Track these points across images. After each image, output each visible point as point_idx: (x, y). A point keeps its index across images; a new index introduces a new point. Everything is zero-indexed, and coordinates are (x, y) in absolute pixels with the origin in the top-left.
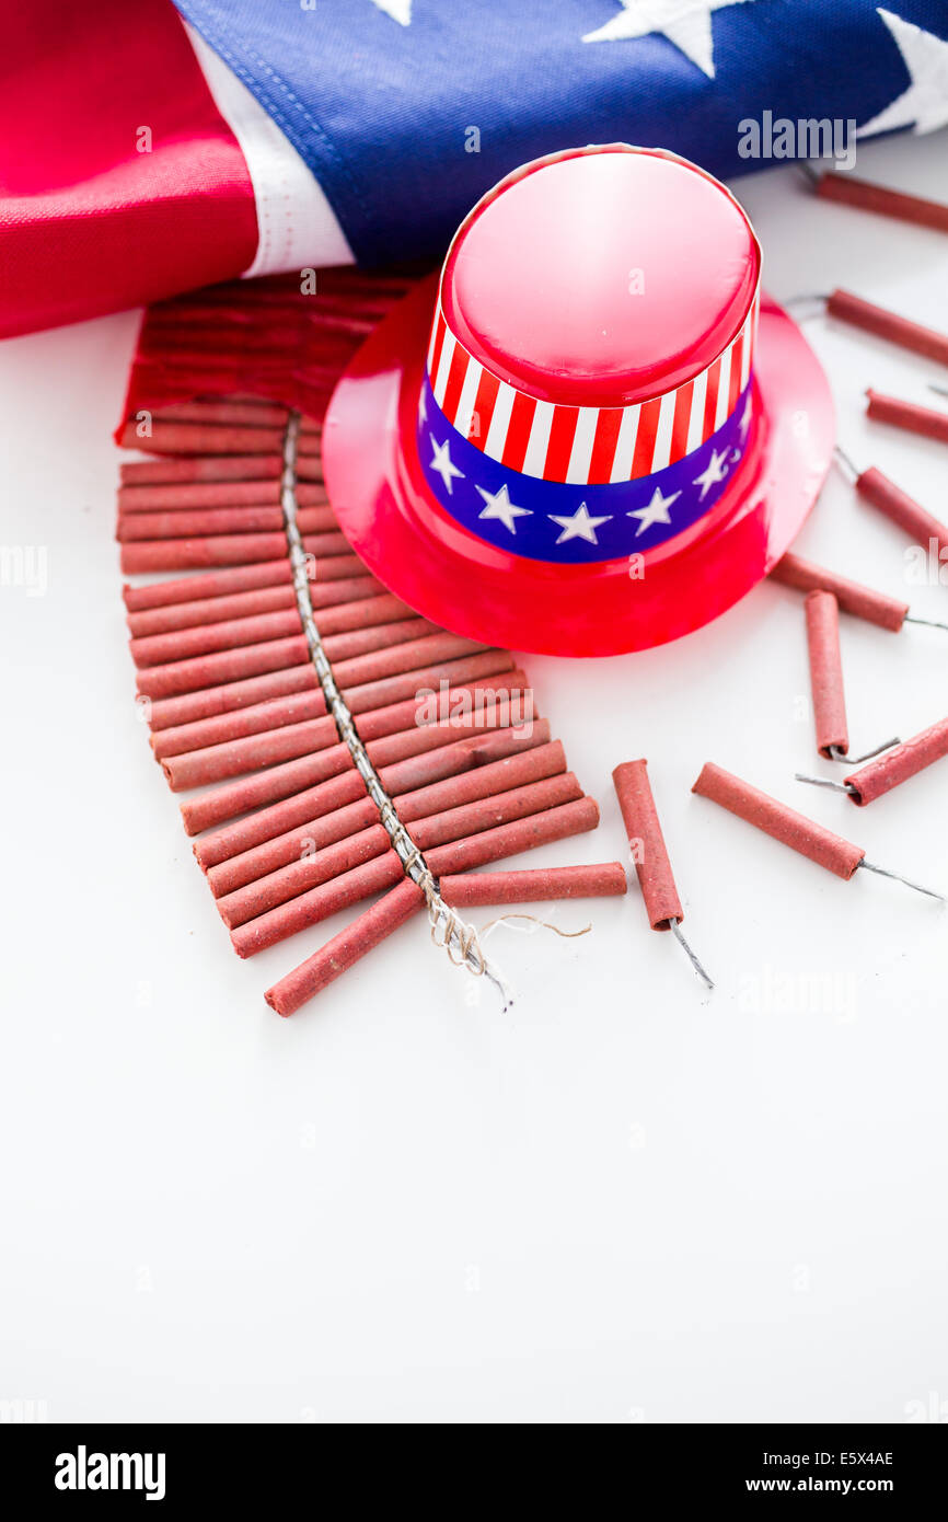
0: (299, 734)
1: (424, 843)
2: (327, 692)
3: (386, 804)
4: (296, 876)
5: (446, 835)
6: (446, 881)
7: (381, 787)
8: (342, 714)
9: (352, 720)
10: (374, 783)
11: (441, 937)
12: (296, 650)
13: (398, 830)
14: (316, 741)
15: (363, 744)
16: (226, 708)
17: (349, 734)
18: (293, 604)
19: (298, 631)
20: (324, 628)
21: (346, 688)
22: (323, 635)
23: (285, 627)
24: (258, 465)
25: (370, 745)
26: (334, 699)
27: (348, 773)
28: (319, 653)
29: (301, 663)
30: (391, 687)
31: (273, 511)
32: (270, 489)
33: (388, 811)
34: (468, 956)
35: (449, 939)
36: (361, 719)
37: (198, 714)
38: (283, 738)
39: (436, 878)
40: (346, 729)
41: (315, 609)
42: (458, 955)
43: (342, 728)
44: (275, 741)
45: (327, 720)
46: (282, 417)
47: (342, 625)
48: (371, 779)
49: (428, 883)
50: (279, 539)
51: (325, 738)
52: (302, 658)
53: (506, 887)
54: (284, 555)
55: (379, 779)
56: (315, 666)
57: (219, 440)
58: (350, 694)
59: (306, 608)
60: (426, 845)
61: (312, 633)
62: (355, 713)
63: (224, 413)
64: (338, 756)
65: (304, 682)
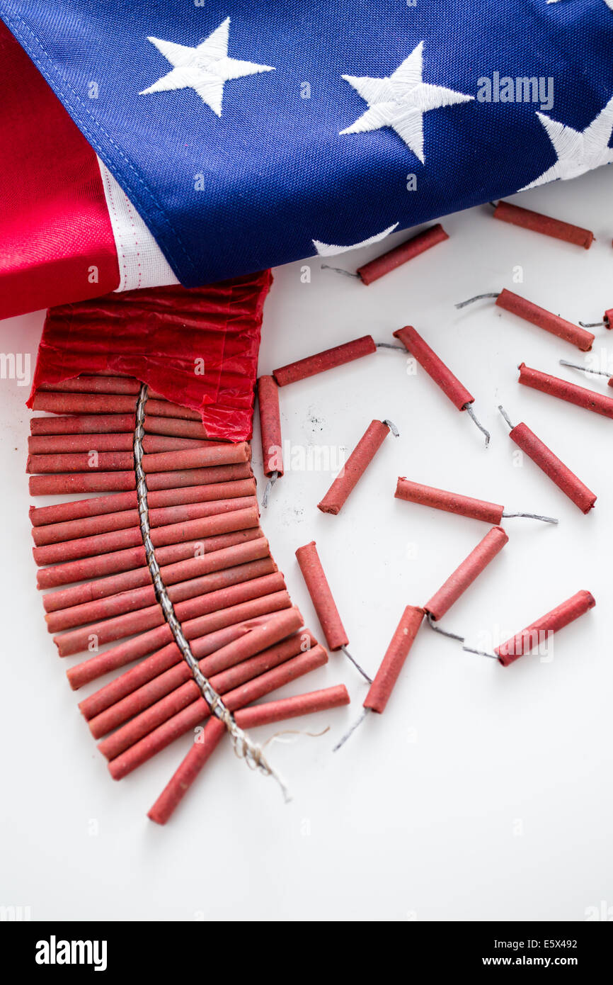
0: (139, 618)
1: (223, 691)
2: (157, 586)
3: (195, 666)
5: (235, 684)
6: (239, 714)
7: (192, 655)
8: (167, 603)
9: (172, 607)
10: (187, 651)
11: (240, 753)
12: (138, 556)
13: (205, 683)
14: (150, 623)
15: (180, 624)
16: (94, 597)
17: (171, 618)
18: (137, 524)
19: (140, 543)
20: (156, 541)
21: (169, 585)
22: (156, 547)
23: (132, 540)
24: (120, 423)
25: (185, 625)
26: (161, 592)
27: (169, 645)
28: (152, 559)
29: (142, 566)
30: (198, 585)
31: (128, 455)
32: (124, 441)
33: (197, 671)
34: (259, 764)
36: (179, 607)
37: (77, 602)
38: (129, 622)
39: (232, 714)
40: (169, 614)
41: (151, 527)
42: (253, 763)
43: (167, 613)
44: (124, 623)
45: (157, 607)
47: (168, 541)
48: (185, 648)
49: (227, 717)
50: (130, 476)
51: (156, 621)
52: (142, 563)
54: (133, 486)
55: (190, 649)
56: (150, 567)
57: (95, 405)
58: (171, 589)
59: (146, 527)
61: (149, 544)
62: (174, 603)
63: (98, 385)
64: (164, 634)
65: (142, 581)
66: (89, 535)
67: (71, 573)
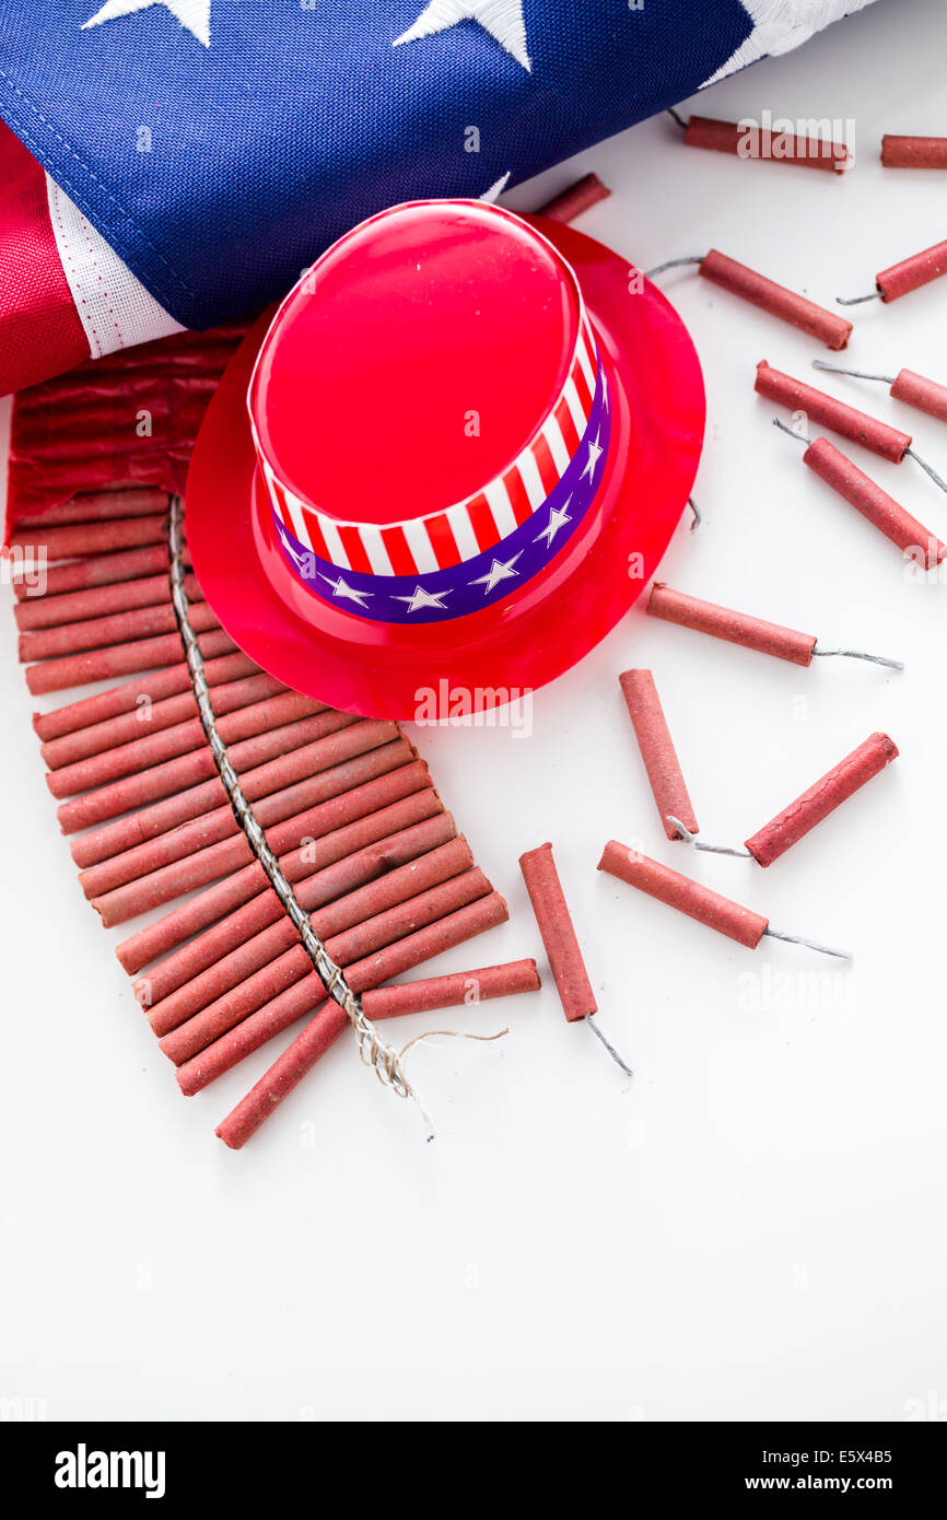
0: (215, 858)
1: (343, 960)
2: (238, 806)
3: (305, 923)
4: (228, 1009)
5: (364, 950)
6: (368, 998)
7: (298, 905)
8: (254, 830)
9: (263, 835)
10: (291, 900)
11: (368, 1057)
12: (203, 764)
13: (319, 948)
14: (233, 862)
15: (277, 859)
16: (146, 837)
17: (263, 851)
18: (195, 714)
19: (204, 743)
20: (227, 737)
21: (254, 801)
22: (228, 744)
23: (190, 741)
24: (145, 560)
25: (284, 860)
26: (244, 813)
27: (265, 893)
28: (225, 765)
29: (212, 777)
30: (298, 795)
31: (165, 611)
32: (157, 587)
33: (306, 930)
34: (393, 1076)
35: (375, 1061)
36: (273, 833)
37: (121, 846)
38: (200, 864)
39: (358, 996)
40: (260, 845)
41: (217, 716)
42: (385, 1076)
43: (255, 845)
44: (193, 868)
45: (241, 836)
46: (162, 502)
47: (244, 733)
48: (287, 896)
49: (350, 1004)
50: (173, 641)
51: (241, 859)
52: (210, 772)
53: (424, 999)
54: (181, 657)
55: (294, 897)
56: (223, 778)
57: (103, 538)
58: (259, 807)
59: (208, 716)
60: (345, 962)
61: (217, 741)
62: (265, 827)
63: (105, 507)
64: (254, 877)
65: (213, 800)
66: (126, 742)
67: (107, 804)
